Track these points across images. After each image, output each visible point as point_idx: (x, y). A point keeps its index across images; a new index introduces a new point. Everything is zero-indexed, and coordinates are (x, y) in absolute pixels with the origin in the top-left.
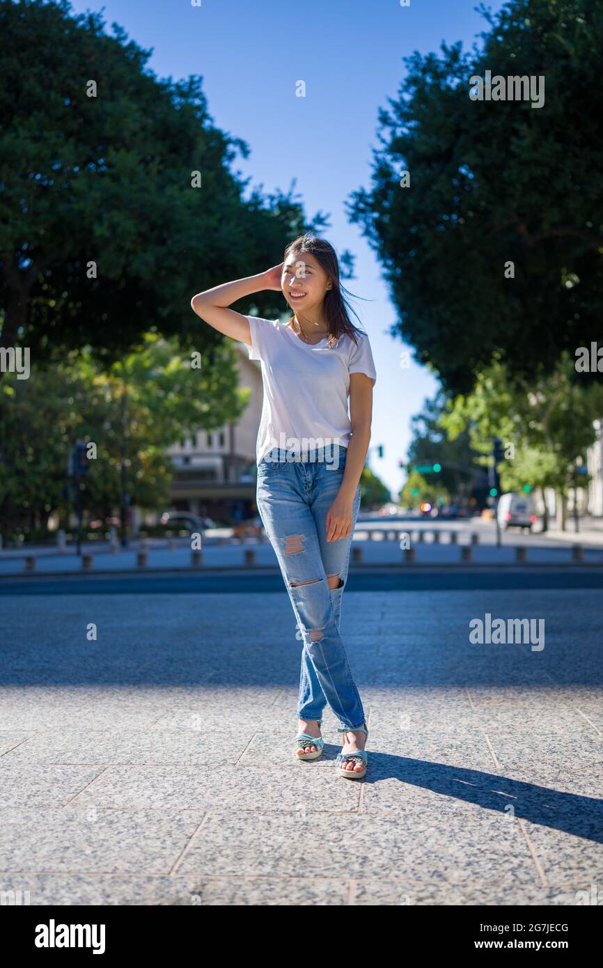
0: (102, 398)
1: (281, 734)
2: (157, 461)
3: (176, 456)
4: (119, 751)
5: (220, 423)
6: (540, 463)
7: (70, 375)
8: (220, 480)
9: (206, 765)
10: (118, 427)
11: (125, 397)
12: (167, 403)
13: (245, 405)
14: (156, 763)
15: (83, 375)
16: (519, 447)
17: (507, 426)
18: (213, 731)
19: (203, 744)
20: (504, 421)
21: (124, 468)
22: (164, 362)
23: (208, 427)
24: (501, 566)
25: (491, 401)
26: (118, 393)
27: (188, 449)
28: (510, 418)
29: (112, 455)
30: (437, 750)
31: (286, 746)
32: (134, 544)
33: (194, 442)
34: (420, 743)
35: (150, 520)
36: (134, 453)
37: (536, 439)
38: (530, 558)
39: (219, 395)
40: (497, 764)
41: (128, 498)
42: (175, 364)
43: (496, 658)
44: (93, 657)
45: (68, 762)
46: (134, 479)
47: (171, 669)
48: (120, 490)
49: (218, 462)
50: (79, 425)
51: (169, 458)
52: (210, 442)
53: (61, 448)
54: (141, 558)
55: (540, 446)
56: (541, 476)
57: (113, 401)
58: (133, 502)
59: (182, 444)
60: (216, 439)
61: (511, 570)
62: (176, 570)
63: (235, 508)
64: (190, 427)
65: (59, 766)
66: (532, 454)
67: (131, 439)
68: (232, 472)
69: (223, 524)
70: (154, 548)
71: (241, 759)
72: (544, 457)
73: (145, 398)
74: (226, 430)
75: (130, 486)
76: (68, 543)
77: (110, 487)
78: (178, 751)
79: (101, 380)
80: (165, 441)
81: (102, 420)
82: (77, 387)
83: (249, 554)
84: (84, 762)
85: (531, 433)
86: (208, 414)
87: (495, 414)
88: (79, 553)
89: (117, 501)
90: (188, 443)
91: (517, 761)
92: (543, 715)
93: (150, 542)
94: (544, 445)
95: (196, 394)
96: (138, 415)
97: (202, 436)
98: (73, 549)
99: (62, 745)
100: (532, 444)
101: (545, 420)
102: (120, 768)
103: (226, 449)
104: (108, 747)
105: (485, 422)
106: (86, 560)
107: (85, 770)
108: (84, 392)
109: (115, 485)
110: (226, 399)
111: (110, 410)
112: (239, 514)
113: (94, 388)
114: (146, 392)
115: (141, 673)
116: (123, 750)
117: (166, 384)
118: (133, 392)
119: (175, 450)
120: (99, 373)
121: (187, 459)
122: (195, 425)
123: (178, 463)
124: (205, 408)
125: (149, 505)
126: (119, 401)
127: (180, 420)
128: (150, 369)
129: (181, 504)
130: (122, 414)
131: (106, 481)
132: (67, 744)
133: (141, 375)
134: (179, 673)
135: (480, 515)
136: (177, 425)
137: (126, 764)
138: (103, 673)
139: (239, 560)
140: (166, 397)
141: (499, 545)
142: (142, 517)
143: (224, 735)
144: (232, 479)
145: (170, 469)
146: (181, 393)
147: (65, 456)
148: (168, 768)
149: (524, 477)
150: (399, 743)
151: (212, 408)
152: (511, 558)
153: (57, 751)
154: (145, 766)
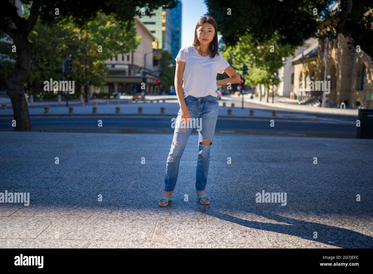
0: (77, 38)
1: (169, 221)
2: (100, 66)
3: (109, 64)
4: (96, 231)
5: (128, 52)
6: (260, 74)
7: (63, 28)
8: (127, 75)
9: (137, 241)
10: (84, 51)
11: (87, 38)
12: (105, 42)
13: (139, 44)
14: (114, 240)
15: (68, 27)
16: (252, 67)
17: (248, 58)
18: (138, 219)
19: (134, 227)
20: (246, 56)
21: (86, 69)
22: (104, 23)
23: (123, 52)
24: (244, 117)
25: (242, 47)
26: (84, 36)
27: (114, 61)
28: (249, 54)
29: (81, 64)
30: (241, 233)
31: (172, 229)
32: (90, 101)
33: (117, 59)
34: (232, 229)
35: (98, 91)
36: (91, 63)
37: (259, 64)
38: (256, 114)
39: (127, 39)
40: (269, 243)
41: (88, 82)
42: (108, 24)
43: (256, 176)
44: (79, 170)
45: (72, 238)
46: (91, 74)
47: (115, 179)
48: (85, 78)
49: (126, 67)
50: (67, 50)
51: (106, 65)
52: (123, 59)
53: (59, 59)
54: (94, 109)
55: (261, 67)
56: (260, 80)
57: (82, 40)
58: (90, 83)
59: (111, 59)
60: (126, 58)
61: (248, 119)
62: (109, 115)
63: (134, 87)
64: (115, 53)
65: (68, 241)
66: (258, 70)
67: (89, 56)
68: (132, 71)
69: (129, 94)
70: (100, 104)
71: (153, 238)
72: (262, 71)
73: (95, 38)
74: (130, 54)
75: (89, 76)
76: (62, 100)
77: (80, 77)
78: (123, 232)
79: (77, 30)
80: (104, 58)
81: (77, 47)
82: (65, 33)
83: (140, 109)
84: (80, 238)
85: (257, 61)
86: (122, 47)
87: (243, 53)
88: (67, 105)
89: (83, 83)
90: (114, 59)
91: (277, 241)
92: (282, 212)
93: (97, 101)
94: (262, 68)
95: (117, 38)
96: (92, 47)
97: (120, 56)
98: (65, 103)
99: (68, 227)
100: (257, 66)
101: (263, 56)
102: (98, 243)
103: (130, 62)
104: (91, 229)
105: (239, 56)
106: (71, 109)
107: (81, 243)
108: (69, 35)
109: (82, 76)
110: (131, 40)
111: (81, 44)
112: (135, 90)
113: (73, 33)
114: (96, 36)
115: (102, 181)
116: (98, 230)
117: (105, 33)
118: (91, 36)
119: (108, 61)
120: (75, 27)
121: (113, 66)
122: (117, 52)
123: (109, 67)
124: (121, 44)
125: (97, 85)
126: (84, 40)
127: (111, 49)
128: (98, 26)
129: (111, 85)
130: (86, 45)
131: (79, 74)
132: (71, 226)
133: (94, 29)
134: (118, 182)
135: (234, 94)
136: (109, 51)
137: (100, 240)
138: (84, 181)
139: (136, 111)
140: (105, 39)
141: (243, 108)
142: (94, 90)
143: (143, 221)
144: (132, 75)
145: (106, 70)
146: (111, 37)
147: (61, 63)
148: (120, 243)
149: (253, 79)
150: (223, 228)
151: (125, 44)
152: (247, 114)
153: (67, 231)
154: (109, 242)
